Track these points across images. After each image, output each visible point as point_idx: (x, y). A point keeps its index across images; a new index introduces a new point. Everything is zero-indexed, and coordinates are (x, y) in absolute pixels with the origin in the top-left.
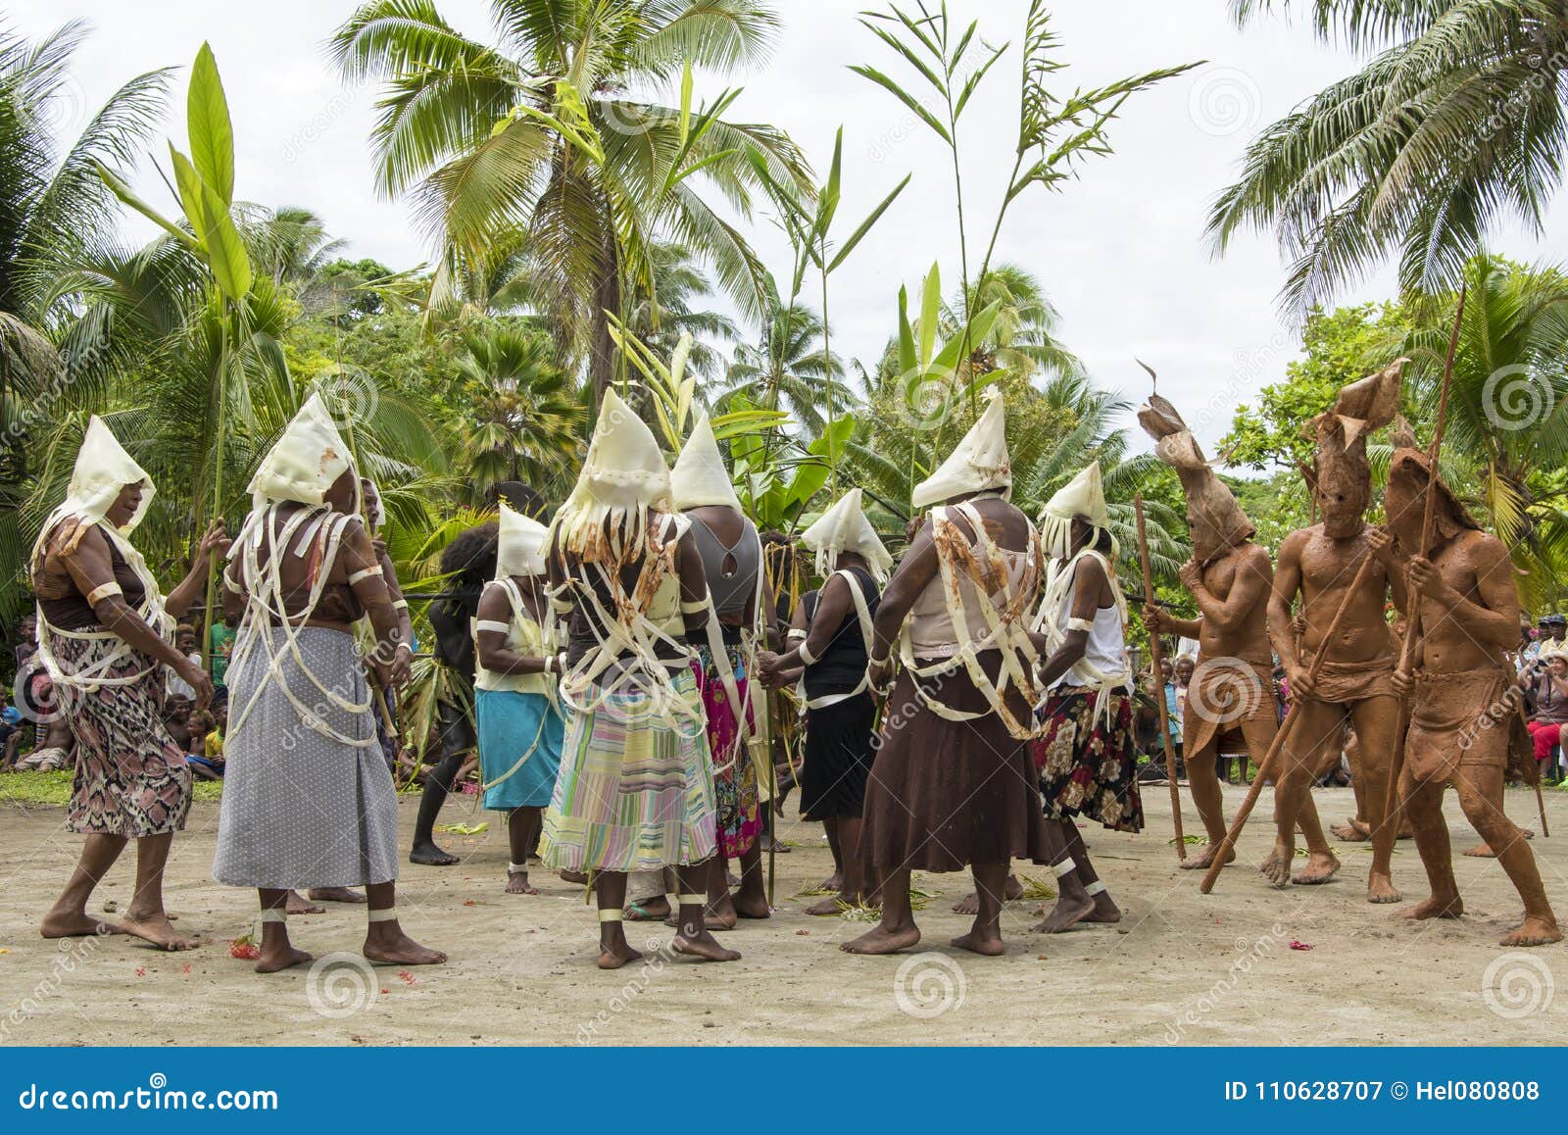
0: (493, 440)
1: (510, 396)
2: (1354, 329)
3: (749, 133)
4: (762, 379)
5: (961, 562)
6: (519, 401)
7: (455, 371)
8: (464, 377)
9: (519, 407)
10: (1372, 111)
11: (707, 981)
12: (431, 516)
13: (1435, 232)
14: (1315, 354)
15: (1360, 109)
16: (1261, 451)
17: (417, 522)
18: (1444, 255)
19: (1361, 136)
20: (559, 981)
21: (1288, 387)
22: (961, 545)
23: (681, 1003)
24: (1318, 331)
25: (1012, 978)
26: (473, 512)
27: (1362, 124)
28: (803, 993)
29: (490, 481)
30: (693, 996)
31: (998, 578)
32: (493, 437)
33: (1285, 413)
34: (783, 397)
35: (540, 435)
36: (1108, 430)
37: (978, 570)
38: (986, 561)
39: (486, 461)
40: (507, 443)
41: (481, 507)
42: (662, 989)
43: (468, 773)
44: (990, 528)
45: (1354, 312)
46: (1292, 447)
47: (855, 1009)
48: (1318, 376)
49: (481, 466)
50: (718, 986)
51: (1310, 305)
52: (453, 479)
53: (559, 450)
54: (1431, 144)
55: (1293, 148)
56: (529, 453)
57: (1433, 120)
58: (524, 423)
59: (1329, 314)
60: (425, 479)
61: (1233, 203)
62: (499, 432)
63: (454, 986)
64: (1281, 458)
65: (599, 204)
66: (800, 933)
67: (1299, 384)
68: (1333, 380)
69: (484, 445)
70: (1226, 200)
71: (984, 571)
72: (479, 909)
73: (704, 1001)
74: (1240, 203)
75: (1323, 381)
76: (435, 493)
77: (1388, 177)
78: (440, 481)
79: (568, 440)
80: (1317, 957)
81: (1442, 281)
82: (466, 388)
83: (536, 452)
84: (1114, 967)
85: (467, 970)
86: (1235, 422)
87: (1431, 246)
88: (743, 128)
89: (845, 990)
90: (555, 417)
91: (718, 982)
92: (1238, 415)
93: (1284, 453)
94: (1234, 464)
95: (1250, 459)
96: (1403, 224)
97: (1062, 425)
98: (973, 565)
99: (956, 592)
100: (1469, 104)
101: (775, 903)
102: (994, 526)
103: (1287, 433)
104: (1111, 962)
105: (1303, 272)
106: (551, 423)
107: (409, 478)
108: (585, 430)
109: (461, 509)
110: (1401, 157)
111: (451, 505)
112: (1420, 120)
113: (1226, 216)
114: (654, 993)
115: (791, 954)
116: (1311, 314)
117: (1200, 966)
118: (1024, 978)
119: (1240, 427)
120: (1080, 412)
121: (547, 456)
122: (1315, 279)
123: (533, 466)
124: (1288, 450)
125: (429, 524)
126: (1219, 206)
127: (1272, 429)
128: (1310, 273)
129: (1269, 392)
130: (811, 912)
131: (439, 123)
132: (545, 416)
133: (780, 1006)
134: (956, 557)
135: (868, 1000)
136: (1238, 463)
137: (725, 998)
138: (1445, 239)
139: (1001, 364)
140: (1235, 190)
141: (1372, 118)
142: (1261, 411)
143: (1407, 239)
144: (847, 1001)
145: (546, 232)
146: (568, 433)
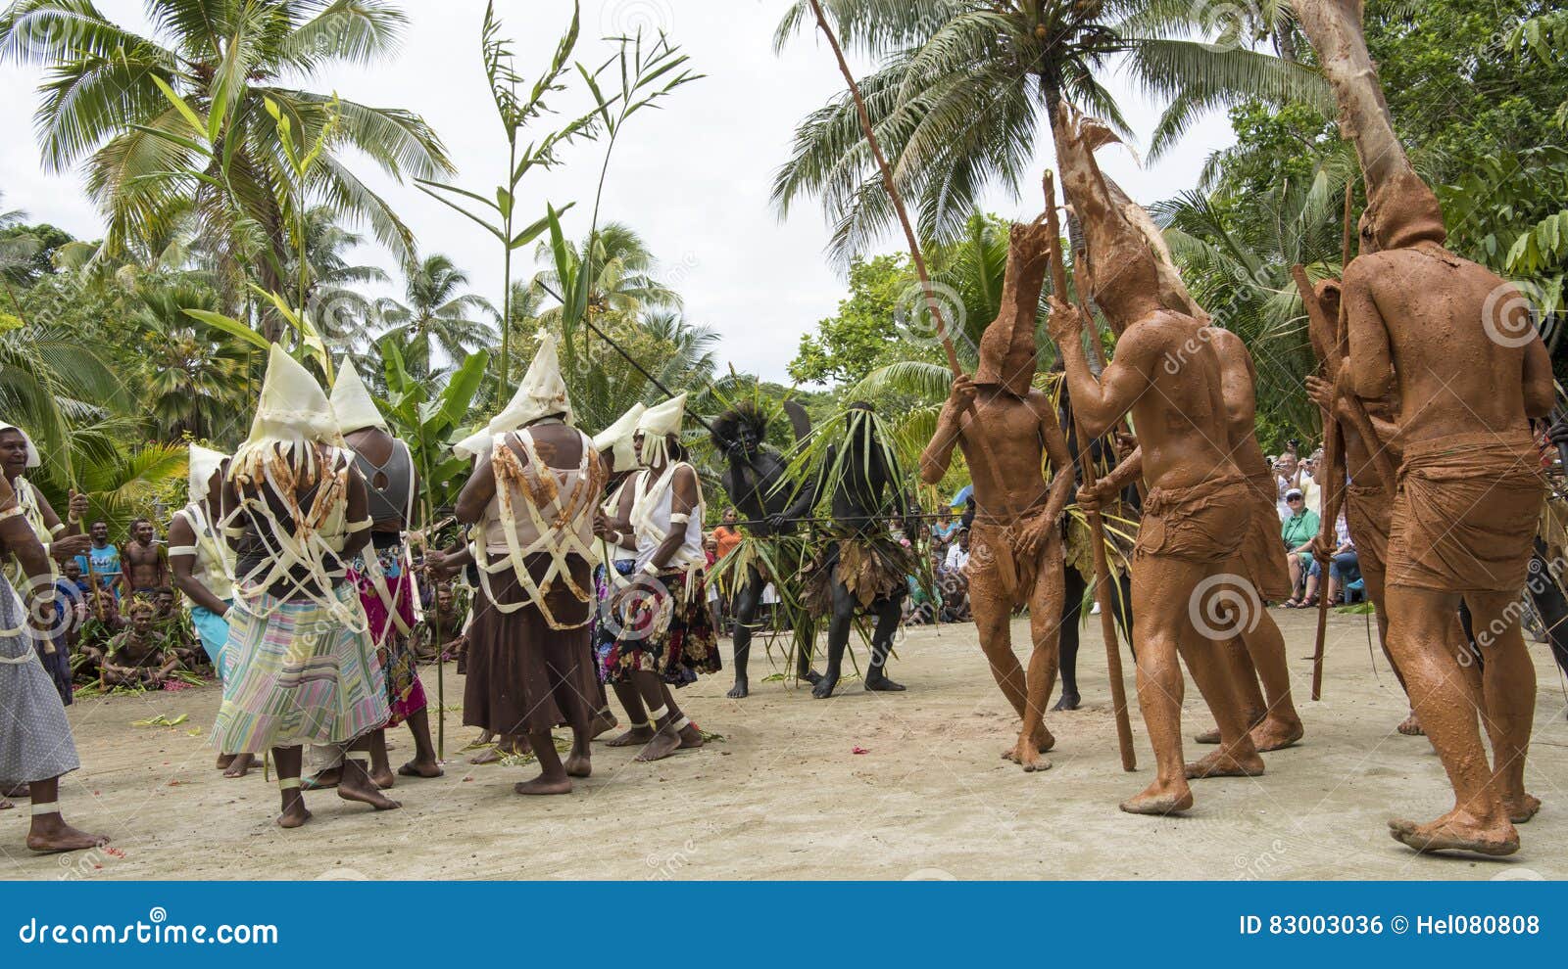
0: (174, 383)
1: (188, 344)
2: (888, 273)
3: (388, 116)
4: (413, 323)
5: (513, 480)
6: (196, 348)
7: (135, 323)
8: (144, 328)
9: (196, 353)
10: (891, 103)
11: (387, 827)
12: (119, 452)
13: (942, 200)
14: (859, 294)
15: (881, 100)
16: (822, 370)
17: (106, 457)
18: (949, 215)
19: (884, 125)
20: (257, 840)
21: (839, 319)
22: (513, 465)
23: (365, 848)
24: (861, 276)
25: (639, 798)
26: (160, 446)
27: (884, 114)
28: (469, 828)
29: (174, 419)
30: (377, 840)
31: (547, 492)
32: (174, 381)
33: (838, 339)
34: (433, 338)
35: (219, 378)
36: (700, 356)
37: (529, 486)
38: (537, 479)
39: (168, 401)
40: (188, 384)
41: (167, 441)
42: (349, 837)
43: (169, 672)
44: (542, 451)
45: (886, 259)
46: (845, 366)
47: (512, 835)
48: (862, 311)
49: (165, 406)
50: (400, 830)
51: (852, 256)
52: (140, 418)
53: (236, 389)
54: (934, 129)
55: (833, 133)
56: (207, 393)
57: (934, 112)
58: (203, 367)
59: (869, 261)
60: (112, 419)
61: (790, 176)
62: (180, 376)
63: (161, 855)
64: (837, 375)
65: (257, 176)
66: (466, 780)
67: (847, 316)
68: (874, 313)
69: (166, 388)
70: (784, 174)
71: (535, 487)
72: (184, 787)
73: (385, 843)
74: (796, 177)
75: (866, 315)
76: (122, 431)
77: (903, 156)
78: (126, 421)
79: (243, 380)
80: (872, 757)
81: (948, 236)
82: (146, 338)
83: (213, 391)
84: (719, 781)
85: (174, 841)
86: (801, 349)
87: (940, 209)
88: (384, 112)
89: (504, 822)
90: (231, 361)
91: (398, 826)
92: (803, 342)
93: (839, 370)
94: (801, 380)
95: (814, 376)
96: (918, 190)
97: (665, 354)
98: (523, 482)
99: (508, 506)
100: (960, 101)
101: (445, 758)
102: (546, 448)
103: (841, 355)
104: (717, 777)
105: (845, 230)
106: (227, 366)
107: (97, 418)
108: (259, 372)
109: (148, 444)
110: (912, 143)
111: (139, 442)
112: (926, 112)
113: (786, 187)
114: (340, 841)
115: (457, 798)
116: (855, 262)
117: (784, 773)
118: (649, 797)
119: (805, 351)
120: (677, 342)
121: (224, 395)
122: (854, 235)
123: (213, 403)
124: (842, 368)
125: (119, 458)
126: (779, 179)
127: (828, 352)
128: (850, 230)
129: (826, 323)
130: (475, 762)
131: (102, 106)
132: (221, 360)
133: (450, 840)
134: (508, 477)
135: (522, 828)
136: (805, 380)
137: (403, 839)
138: (950, 203)
139: (613, 306)
140: (791, 165)
141: (892, 108)
142: (821, 339)
143: (921, 204)
144: (505, 830)
145: (212, 201)
146: (244, 374)
